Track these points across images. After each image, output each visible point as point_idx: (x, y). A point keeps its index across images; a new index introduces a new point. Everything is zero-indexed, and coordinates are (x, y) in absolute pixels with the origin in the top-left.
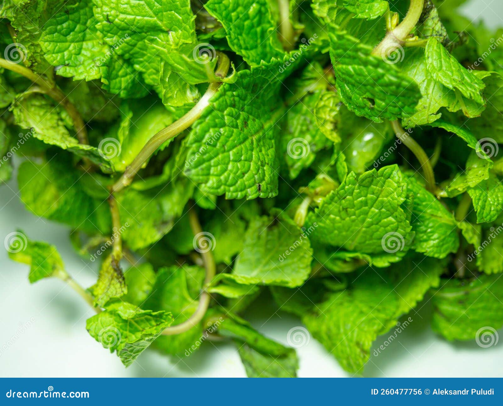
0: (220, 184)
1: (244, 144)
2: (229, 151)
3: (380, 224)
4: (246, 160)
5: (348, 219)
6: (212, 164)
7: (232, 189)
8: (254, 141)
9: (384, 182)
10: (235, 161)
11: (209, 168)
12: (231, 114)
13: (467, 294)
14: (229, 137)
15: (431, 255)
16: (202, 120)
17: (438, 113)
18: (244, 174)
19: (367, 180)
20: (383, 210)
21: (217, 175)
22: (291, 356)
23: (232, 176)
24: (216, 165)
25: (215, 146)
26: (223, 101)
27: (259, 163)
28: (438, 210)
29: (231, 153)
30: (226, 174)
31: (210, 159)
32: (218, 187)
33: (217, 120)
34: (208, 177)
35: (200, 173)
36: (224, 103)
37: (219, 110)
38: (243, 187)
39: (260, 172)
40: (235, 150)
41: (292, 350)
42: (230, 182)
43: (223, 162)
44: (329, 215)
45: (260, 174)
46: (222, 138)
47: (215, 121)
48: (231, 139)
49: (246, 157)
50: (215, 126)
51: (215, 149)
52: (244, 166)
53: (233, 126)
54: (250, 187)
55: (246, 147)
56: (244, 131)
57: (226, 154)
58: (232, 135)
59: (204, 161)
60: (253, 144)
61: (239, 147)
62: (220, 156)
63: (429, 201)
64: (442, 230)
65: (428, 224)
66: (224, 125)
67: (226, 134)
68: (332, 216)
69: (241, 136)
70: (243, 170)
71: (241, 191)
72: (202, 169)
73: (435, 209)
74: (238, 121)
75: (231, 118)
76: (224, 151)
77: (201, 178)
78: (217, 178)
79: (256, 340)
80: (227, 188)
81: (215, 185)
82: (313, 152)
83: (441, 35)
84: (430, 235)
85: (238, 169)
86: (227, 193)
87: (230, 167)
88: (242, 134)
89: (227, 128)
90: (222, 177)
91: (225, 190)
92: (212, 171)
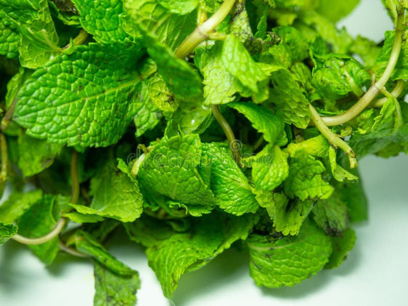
0: (42, 130)
1: (73, 103)
2: (56, 106)
3: (188, 181)
4: (71, 115)
5: (165, 174)
6: (39, 115)
7: (54, 135)
8: (87, 101)
9: (188, 148)
10: (61, 115)
11: (35, 118)
12: (64, 78)
13: (272, 249)
14: (57, 95)
15: (229, 212)
16: (34, 80)
17: (233, 96)
18: (66, 126)
19: (174, 144)
20: (190, 170)
21: (41, 124)
22: (135, 277)
23: (54, 126)
24: (42, 116)
25: (43, 101)
26: (57, 67)
27: (86, 119)
28: (238, 176)
29: (59, 108)
30: (50, 124)
31: (36, 111)
32: (40, 133)
33: (48, 82)
34: (33, 124)
35: (26, 120)
36: (58, 69)
37: (51, 73)
38: (64, 136)
39: (84, 125)
40: (62, 106)
41: (136, 273)
42: (51, 130)
43: (49, 114)
44: (153, 169)
45: (83, 127)
46: (50, 96)
47: (46, 82)
48: (60, 97)
49: (72, 113)
50: (45, 85)
51: (42, 103)
52: (68, 120)
53: (64, 88)
54: (72, 136)
55: (74, 105)
56: (76, 92)
57: (53, 109)
58: (61, 95)
59: (30, 112)
60: (84, 104)
61: (66, 105)
62: (47, 110)
63: (232, 168)
64: (240, 193)
65: (230, 186)
66: (55, 86)
67: (55, 93)
68: (155, 170)
69: (71, 97)
70: (67, 122)
71: (62, 138)
72: (28, 118)
73: (236, 175)
74: (72, 85)
75: (63, 81)
76: (51, 106)
77: (27, 124)
78: (41, 126)
79: (105, 260)
80: (49, 135)
81: (38, 131)
82: (158, 118)
83: (246, 33)
84: (230, 195)
85: (62, 121)
86: (49, 139)
87: (55, 118)
88: (73, 95)
89: (57, 89)
90: (46, 126)
91: (46, 136)
92: (39, 119)
